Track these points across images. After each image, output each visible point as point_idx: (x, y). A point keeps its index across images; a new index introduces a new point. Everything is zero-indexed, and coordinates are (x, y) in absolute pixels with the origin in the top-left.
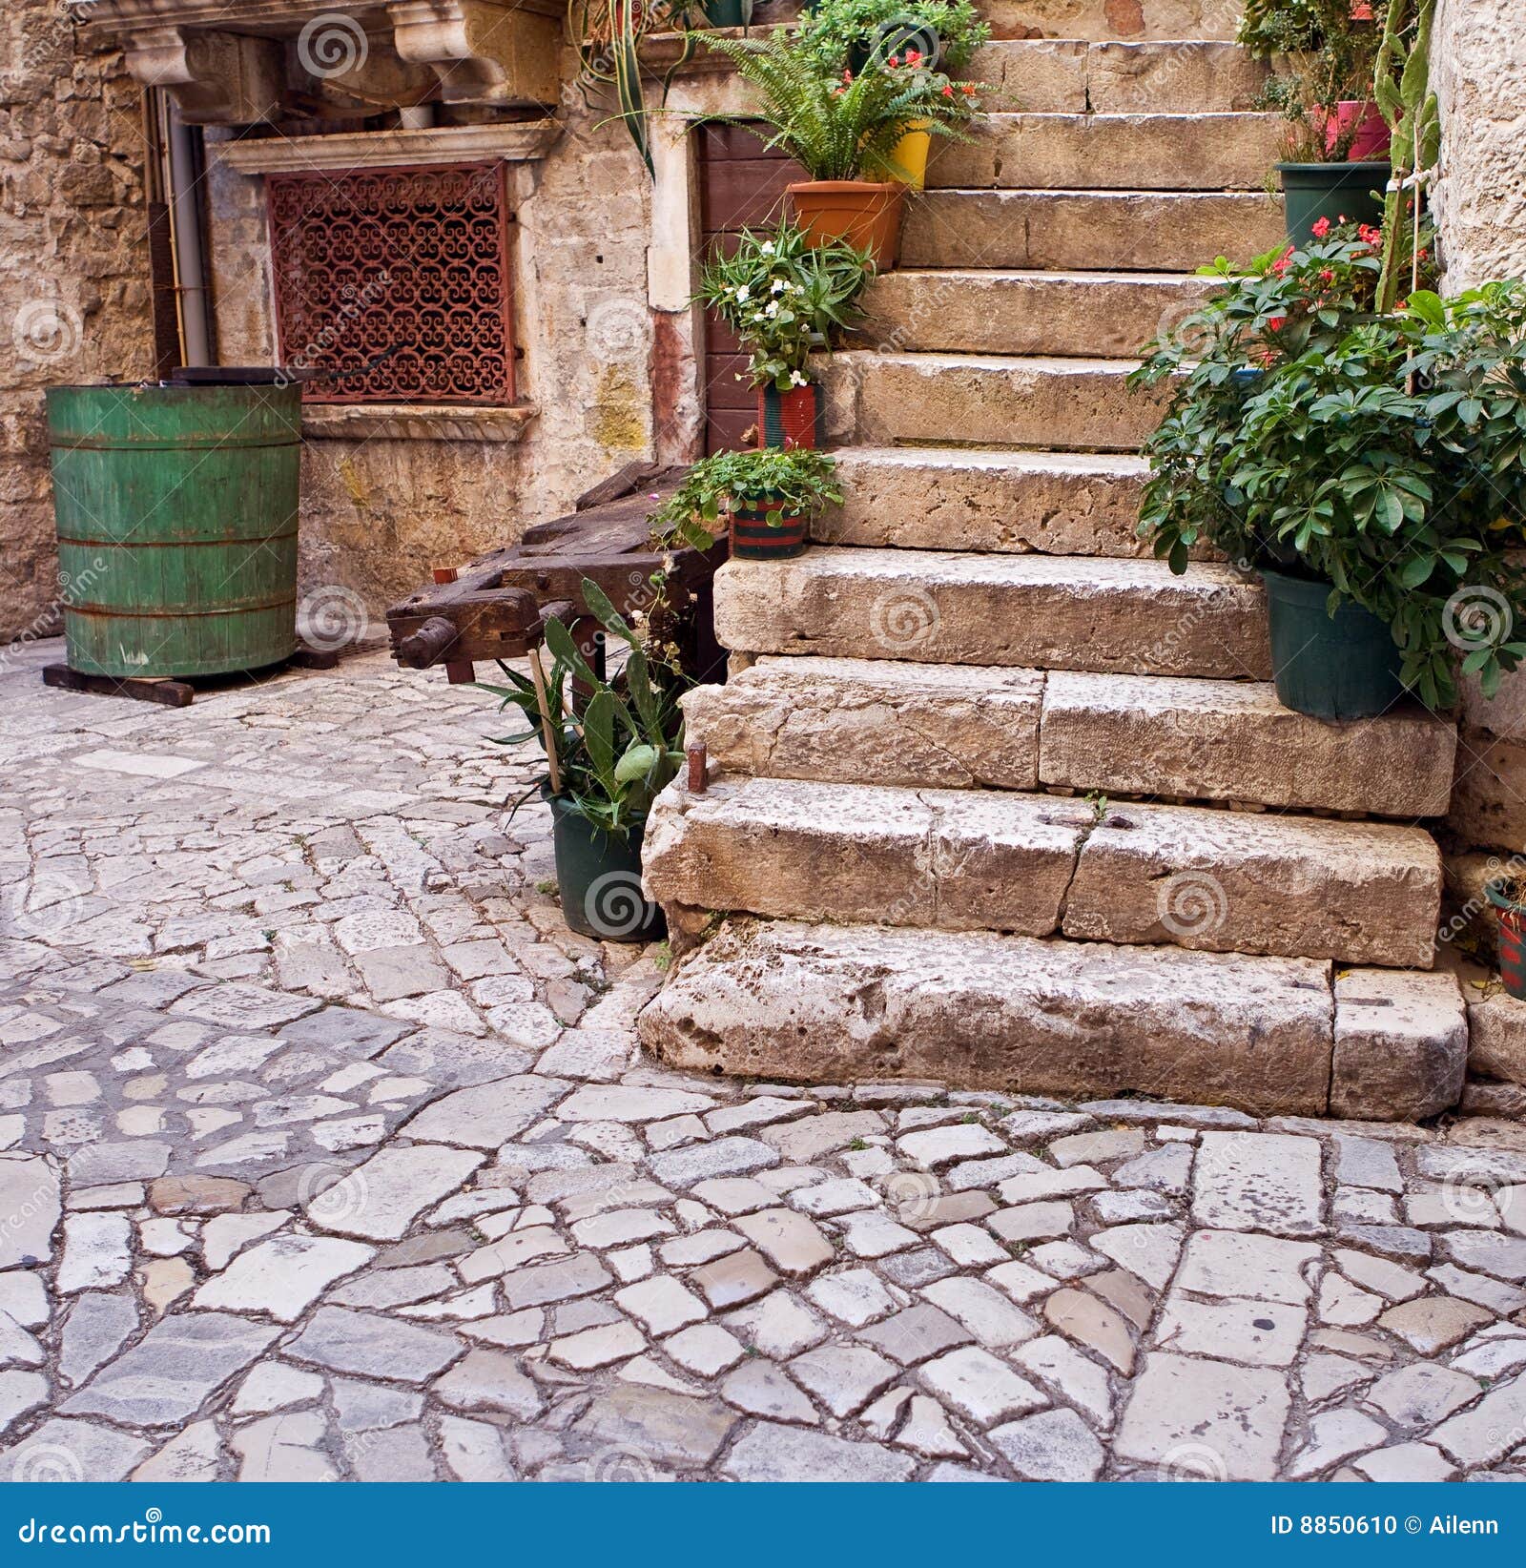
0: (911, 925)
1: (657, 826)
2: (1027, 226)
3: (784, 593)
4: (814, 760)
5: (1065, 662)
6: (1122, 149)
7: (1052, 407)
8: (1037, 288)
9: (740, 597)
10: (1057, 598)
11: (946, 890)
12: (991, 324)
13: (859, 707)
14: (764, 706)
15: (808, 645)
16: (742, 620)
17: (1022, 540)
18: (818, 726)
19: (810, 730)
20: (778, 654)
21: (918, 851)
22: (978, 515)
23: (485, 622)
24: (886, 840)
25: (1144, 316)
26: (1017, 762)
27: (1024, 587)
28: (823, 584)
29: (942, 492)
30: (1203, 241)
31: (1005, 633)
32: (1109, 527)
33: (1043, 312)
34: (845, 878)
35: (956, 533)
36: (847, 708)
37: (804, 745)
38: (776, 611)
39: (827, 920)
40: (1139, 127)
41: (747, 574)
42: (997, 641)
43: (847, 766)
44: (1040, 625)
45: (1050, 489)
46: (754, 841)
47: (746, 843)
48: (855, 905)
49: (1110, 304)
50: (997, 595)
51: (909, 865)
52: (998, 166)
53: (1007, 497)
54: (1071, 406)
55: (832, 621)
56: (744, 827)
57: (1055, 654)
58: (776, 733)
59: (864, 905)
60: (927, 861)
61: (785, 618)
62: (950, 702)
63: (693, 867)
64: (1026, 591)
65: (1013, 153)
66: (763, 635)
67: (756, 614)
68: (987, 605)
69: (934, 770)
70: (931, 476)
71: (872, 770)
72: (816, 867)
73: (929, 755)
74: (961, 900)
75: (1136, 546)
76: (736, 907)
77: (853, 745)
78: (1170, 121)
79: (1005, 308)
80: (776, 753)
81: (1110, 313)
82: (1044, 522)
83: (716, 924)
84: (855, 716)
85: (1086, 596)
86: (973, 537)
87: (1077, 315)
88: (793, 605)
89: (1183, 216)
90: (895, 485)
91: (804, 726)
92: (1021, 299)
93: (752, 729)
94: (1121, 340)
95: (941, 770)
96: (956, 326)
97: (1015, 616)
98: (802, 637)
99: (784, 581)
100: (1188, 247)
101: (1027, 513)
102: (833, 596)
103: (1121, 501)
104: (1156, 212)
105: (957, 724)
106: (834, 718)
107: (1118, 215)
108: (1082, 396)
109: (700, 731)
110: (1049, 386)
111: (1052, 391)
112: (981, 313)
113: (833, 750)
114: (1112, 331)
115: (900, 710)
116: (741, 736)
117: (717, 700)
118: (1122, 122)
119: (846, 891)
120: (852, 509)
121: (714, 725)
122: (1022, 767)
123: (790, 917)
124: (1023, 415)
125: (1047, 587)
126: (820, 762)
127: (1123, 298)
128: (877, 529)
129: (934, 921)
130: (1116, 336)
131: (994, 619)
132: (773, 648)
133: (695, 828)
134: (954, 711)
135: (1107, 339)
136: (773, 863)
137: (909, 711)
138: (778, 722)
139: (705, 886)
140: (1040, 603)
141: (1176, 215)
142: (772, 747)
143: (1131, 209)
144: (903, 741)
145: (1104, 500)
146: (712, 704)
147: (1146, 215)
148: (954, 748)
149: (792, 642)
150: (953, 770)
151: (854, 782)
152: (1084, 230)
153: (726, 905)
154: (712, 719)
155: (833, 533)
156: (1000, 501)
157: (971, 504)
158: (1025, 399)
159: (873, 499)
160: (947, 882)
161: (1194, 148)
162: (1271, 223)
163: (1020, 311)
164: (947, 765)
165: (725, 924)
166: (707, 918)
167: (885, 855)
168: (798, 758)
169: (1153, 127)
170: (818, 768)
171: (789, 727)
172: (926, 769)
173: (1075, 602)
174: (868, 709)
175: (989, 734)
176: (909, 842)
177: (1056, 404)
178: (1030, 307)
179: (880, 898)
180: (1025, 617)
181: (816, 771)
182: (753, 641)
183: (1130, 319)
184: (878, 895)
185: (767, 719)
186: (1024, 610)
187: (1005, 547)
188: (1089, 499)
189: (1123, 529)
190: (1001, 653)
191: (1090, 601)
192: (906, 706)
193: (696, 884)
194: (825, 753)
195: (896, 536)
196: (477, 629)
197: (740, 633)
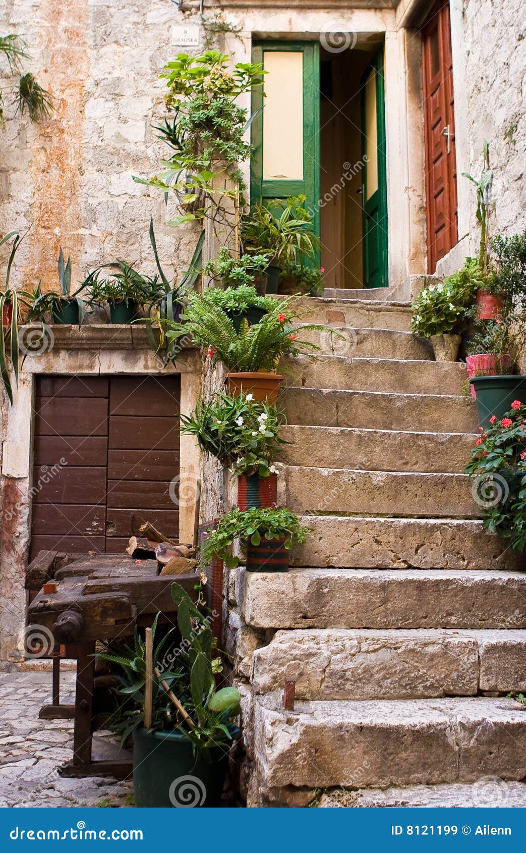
0: (444, 782)
1: (274, 734)
2: (337, 408)
3: (295, 590)
4: (348, 686)
5: (458, 624)
6: (368, 375)
7: (394, 493)
8: (363, 435)
9: (268, 594)
10: (454, 586)
11: (466, 755)
12: (338, 453)
13: (374, 651)
14: (314, 655)
15: (309, 622)
16: (270, 609)
17: (405, 561)
18: (350, 665)
19: (345, 668)
20: (291, 629)
21: (448, 732)
22: (380, 547)
23: (105, 613)
24: (429, 726)
25: (418, 450)
26: (467, 678)
27: (436, 581)
28: (319, 584)
29: (360, 534)
30: (427, 418)
31: (425, 608)
32: (451, 552)
33: (366, 447)
34: (404, 755)
35: (368, 558)
36: (368, 652)
37: (342, 677)
38: (290, 601)
39: (393, 785)
40: (376, 365)
41: (272, 579)
42: (421, 614)
43: (369, 689)
44: (446, 603)
45: (419, 532)
46: (347, 736)
47: (341, 738)
48: (410, 773)
49: (401, 445)
50: (421, 586)
51: (444, 741)
52: (304, 381)
53: (396, 537)
54: (404, 492)
55: (324, 606)
56: (341, 727)
57: (453, 620)
58: (324, 671)
59: (415, 772)
60: (454, 738)
61: (295, 605)
62: (426, 645)
63: (305, 759)
64: (437, 583)
65: (312, 374)
66: (281, 617)
67: (278, 603)
68: (415, 592)
69: (420, 687)
70: (354, 525)
71: (384, 690)
72: (386, 749)
73: (417, 678)
74: (474, 761)
75: (466, 562)
76: (332, 784)
77: (372, 675)
78: (392, 363)
79: (346, 445)
80: (324, 684)
81: (401, 449)
82: (417, 550)
83: (319, 797)
84: (372, 656)
85: (469, 585)
86: (378, 560)
87: (384, 450)
88: (301, 597)
89: (417, 406)
90: (333, 530)
91: (341, 665)
92: (354, 440)
93: (309, 669)
94: (406, 463)
95: (425, 687)
96: (319, 454)
97: (430, 598)
98: (305, 617)
99: (294, 583)
100: (419, 421)
101: (408, 546)
102: (326, 590)
103: (457, 538)
104: (403, 402)
105: (433, 657)
106: (360, 659)
107: (384, 404)
108: (410, 487)
109: (274, 673)
110: (392, 481)
111: (394, 484)
112: (333, 447)
113: (360, 679)
114: (402, 458)
115: (399, 651)
116: (301, 675)
117: (285, 652)
118: (368, 361)
119: (404, 764)
120: (308, 545)
121: (283, 669)
122: (470, 681)
123: (369, 786)
124: (378, 498)
125: (448, 580)
126: (351, 688)
127: (407, 441)
128: (323, 557)
129: (457, 778)
130: (404, 461)
131: (419, 601)
132: (287, 624)
133: (308, 731)
134: (430, 649)
135: (399, 462)
136: (357, 751)
137: (404, 651)
138: (325, 664)
139: (312, 771)
140: (445, 590)
141: (414, 404)
142: (322, 681)
143: (390, 401)
144: (402, 670)
145: (449, 537)
146: (283, 655)
147: (398, 404)
148: (431, 673)
149: (299, 621)
150: (432, 685)
151: (373, 699)
152: (367, 410)
153: (326, 783)
154: (282, 665)
155: (297, 560)
156: (392, 539)
157: (377, 541)
158: (379, 489)
159: (320, 539)
160: (467, 750)
161: (403, 376)
162: (459, 410)
163: (353, 446)
164: (428, 684)
165: (324, 797)
166: (314, 793)
167: (430, 736)
168: (338, 686)
169: (382, 365)
170: (350, 692)
171: (332, 666)
172: (416, 687)
173: (464, 588)
174: (380, 652)
175: (450, 663)
176: (443, 727)
177: (396, 491)
178: (359, 445)
179: (425, 766)
180: (437, 598)
181: (349, 694)
182: (275, 621)
183: (411, 452)
184: (424, 764)
185: (318, 662)
186: (436, 594)
187: (395, 565)
188: (441, 537)
189: (458, 553)
190: (423, 621)
191: (472, 588)
192: (403, 648)
193: (306, 770)
194: (355, 682)
195: (334, 561)
196: (98, 618)
197: (267, 615)
